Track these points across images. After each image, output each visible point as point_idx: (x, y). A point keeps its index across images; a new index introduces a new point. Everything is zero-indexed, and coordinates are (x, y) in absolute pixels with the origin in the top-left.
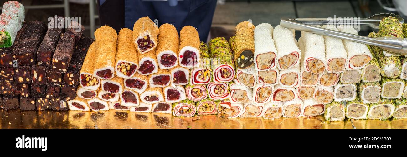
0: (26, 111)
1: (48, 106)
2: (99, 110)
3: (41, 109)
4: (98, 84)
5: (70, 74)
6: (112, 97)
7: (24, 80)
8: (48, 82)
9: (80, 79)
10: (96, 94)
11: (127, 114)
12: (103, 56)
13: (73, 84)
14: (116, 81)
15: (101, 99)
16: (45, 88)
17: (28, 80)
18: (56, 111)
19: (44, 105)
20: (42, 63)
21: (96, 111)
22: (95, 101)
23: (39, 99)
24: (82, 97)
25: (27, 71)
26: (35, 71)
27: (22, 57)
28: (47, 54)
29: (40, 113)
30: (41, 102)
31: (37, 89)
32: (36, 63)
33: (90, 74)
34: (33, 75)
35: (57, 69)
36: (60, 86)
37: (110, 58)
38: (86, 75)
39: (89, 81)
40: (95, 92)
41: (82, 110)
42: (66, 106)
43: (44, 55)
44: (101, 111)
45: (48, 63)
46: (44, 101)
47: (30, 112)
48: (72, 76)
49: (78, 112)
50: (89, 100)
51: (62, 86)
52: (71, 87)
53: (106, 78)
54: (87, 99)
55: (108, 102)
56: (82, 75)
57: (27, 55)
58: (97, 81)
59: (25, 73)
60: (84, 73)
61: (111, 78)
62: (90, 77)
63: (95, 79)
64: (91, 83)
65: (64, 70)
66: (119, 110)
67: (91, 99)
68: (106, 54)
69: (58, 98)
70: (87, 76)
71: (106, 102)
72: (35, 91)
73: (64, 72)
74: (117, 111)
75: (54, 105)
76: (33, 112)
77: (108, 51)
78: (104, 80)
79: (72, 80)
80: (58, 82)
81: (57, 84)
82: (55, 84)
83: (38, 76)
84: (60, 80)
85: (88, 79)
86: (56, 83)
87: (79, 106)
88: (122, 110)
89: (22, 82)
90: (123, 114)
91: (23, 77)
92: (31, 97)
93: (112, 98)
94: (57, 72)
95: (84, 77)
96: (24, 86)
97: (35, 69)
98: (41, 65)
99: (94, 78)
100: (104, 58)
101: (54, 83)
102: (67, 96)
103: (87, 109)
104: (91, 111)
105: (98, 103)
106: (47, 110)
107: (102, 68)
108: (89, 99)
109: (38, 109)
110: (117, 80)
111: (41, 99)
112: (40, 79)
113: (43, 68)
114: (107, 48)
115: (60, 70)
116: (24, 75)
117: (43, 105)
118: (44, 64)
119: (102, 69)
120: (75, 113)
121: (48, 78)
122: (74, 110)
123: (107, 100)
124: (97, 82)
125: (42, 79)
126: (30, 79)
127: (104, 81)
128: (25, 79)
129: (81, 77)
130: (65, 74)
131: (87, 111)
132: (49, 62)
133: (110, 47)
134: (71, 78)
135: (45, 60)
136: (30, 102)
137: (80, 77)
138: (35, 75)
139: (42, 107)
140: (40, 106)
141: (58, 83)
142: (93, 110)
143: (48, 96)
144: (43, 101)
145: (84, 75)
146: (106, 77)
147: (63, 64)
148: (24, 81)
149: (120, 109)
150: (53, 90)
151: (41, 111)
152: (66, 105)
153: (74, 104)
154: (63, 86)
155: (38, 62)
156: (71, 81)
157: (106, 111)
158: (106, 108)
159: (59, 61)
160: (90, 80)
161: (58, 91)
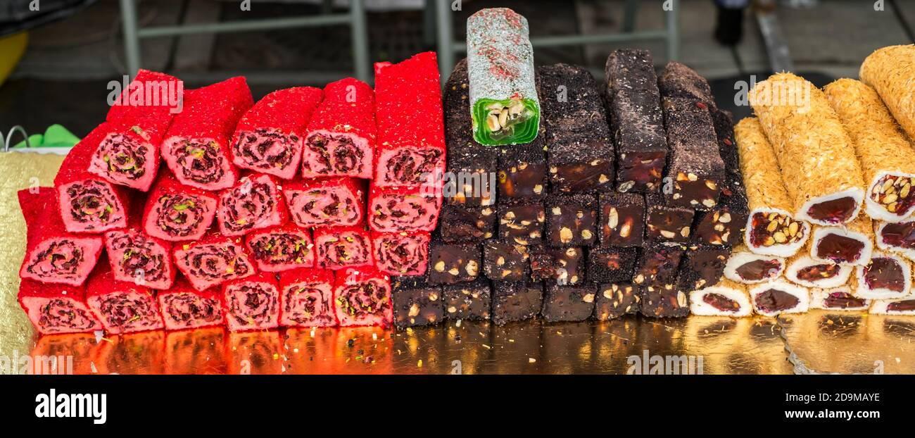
0: (563, 322)
1: (629, 308)
2: (779, 312)
3: (609, 315)
4: (799, 239)
5: (721, 214)
6: (828, 273)
7: (574, 235)
8: (646, 238)
9: (749, 227)
10: (783, 267)
11: (856, 320)
12: (822, 159)
13: (723, 242)
14: (858, 229)
15: (792, 283)
16: (634, 256)
17: (587, 235)
18: (653, 319)
19: (619, 306)
20: (633, 187)
21: (769, 315)
22: (775, 288)
23: (608, 289)
24: (738, 277)
25: (586, 208)
26: (613, 210)
27: (579, 170)
28: (653, 159)
29: (603, 328)
30: (615, 296)
31: (608, 260)
32: (614, 184)
33: (783, 212)
34: (607, 221)
35: (684, 202)
36: (685, 248)
37: (848, 164)
38: (769, 215)
39: (775, 231)
40: (782, 261)
41: (729, 313)
42: (685, 305)
43: (643, 162)
44: (786, 313)
45: (651, 184)
46: (624, 292)
47: (573, 326)
48: (726, 218)
49: (714, 320)
50: (756, 284)
51: (688, 249)
52: (715, 251)
53: (832, 221)
54: (749, 282)
55: (809, 289)
56: (759, 216)
57: (594, 163)
58: (798, 231)
59: (581, 215)
60: (765, 210)
61: (846, 222)
62: (781, 221)
63: (794, 227)
64: (780, 236)
65: (709, 203)
66: (837, 311)
67: (762, 283)
68: (832, 154)
69: (669, 284)
70: (771, 218)
71: (805, 289)
72: (602, 266)
73: (705, 207)
74: (829, 313)
75: (650, 303)
76: (584, 325)
77: (836, 146)
78: (825, 226)
79: (725, 231)
80: (678, 238)
81: (675, 244)
82: (667, 244)
83: (621, 223)
84: (685, 232)
85: (772, 227)
86: (670, 240)
87: (722, 302)
88: (846, 309)
89: (568, 241)
90: (848, 320)
91: (571, 226)
92: (585, 284)
93: (829, 277)
94: (682, 209)
95: (761, 220)
96: (571, 253)
97: (613, 203)
98: (630, 191)
99: (791, 221)
100: (827, 164)
101: (666, 239)
102: (698, 276)
103: (746, 309)
104: (754, 314)
105: (782, 293)
106: (628, 317)
107: (831, 193)
108: (757, 281)
109: (601, 316)
110: (861, 227)
111: (615, 288)
112: (625, 231)
113: (637, 200)
114: (828, 137)
115: (694, 202)
116: (577, 223)
117: (616, 304)
118: (640, 189)
119: (830, 196)
120: (707, 322)
121: (651, 226)
122: (705, 316)
123: (809, 284)
124: (800, 235)
125: (632, 231)
126: (595, 231)
127: (824, 229)
128: (577, 234)
129: (753, 222)
130: (708, 216)
131: (743, 317)
132: (654, 183)
133: (836, 133)
134: (724, 224)
135: (642, 178)
136: (582, 297)
137: (750, 220)
138: (613, 222)
139: (612, 310)
140: (605, 306)
141: (678, 242)
142: (761, 312)
143: (640, 279)
144: (620, 292)
145: (766, 215)
146: (835, 219)
147: (710, 185)
148: (573, 240)
149: (839, 309)
150: (660, 261)
151: (605, 321)
152: (685, 301)
153: (708, 299)
154: (694, 248)
155: (623, 181)
156: (720, 234)
157: (801, 313)
158: (801, 307)
159: (701, 177)
160: (780, 228)
161: (676, 262)
